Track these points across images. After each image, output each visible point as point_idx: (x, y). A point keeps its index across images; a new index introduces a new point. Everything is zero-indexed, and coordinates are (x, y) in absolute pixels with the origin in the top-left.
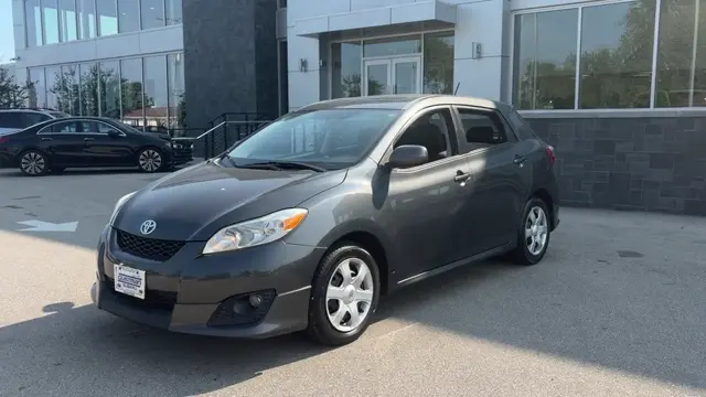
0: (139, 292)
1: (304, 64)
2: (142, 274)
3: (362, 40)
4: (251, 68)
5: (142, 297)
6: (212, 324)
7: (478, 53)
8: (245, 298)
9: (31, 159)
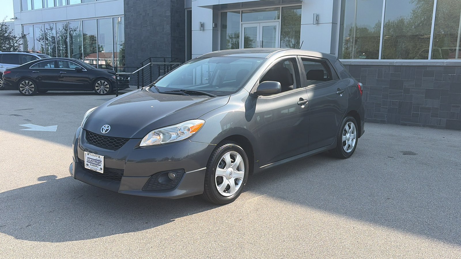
0: (100, 169)
1: (202, 25)
2: (102, 158)
3: (241, 10)
4: (168, 28)
5: (102, 172)
6: (146, 188)
7: (317, 20)
8: (166, 174)
9: (25, 85)
